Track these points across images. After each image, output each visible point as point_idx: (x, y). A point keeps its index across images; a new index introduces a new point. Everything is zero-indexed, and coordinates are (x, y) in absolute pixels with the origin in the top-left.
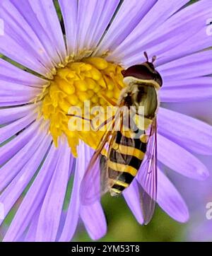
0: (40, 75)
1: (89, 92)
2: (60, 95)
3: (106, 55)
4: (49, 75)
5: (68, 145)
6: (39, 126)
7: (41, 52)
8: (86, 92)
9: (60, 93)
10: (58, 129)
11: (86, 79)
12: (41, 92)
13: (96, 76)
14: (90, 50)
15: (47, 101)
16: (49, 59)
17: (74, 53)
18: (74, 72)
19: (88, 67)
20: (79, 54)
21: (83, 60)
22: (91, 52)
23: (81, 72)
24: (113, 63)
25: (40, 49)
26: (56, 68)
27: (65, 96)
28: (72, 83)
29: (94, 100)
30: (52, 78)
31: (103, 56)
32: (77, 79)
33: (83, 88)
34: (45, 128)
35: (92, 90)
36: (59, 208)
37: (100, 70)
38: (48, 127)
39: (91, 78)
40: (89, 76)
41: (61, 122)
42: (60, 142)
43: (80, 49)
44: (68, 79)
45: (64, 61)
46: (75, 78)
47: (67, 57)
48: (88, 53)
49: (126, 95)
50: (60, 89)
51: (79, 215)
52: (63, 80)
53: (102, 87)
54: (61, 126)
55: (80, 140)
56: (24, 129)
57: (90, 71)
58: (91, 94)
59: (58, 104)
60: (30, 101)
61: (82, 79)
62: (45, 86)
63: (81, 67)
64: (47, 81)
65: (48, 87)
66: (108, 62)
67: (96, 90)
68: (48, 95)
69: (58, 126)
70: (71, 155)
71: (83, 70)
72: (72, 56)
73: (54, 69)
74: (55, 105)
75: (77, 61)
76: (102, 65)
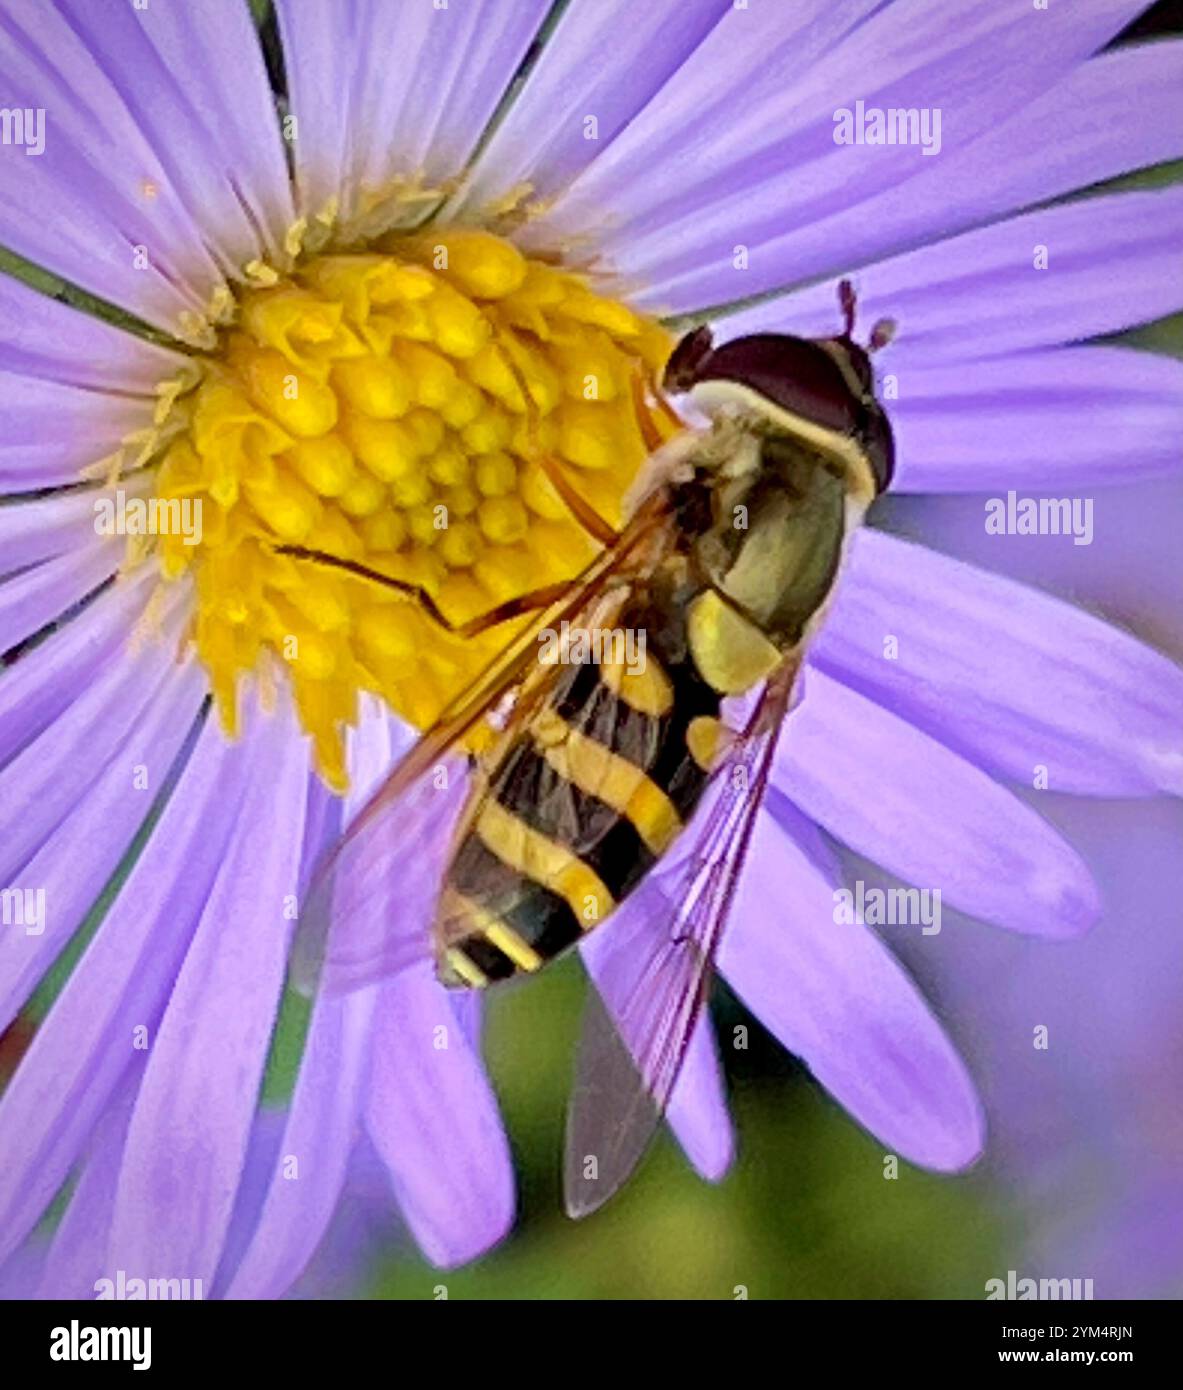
0: (138, 326)
1: (419, 423)
2: (250, 441)
3: (519, 213)
4: (190, 328)
5: (294, 722)
6: (135, 612)
7: (150, 193)
8: (403, 422)
9: (254, 426)
10: (239, 633)
11: (401, 349)
12: (147, 419)
13: (460, 332)
14: (426, 185)
15: (184, 474)
16: (195, 232)
17: (333, 203)
18: (335, 310)
19: (413, 284)
20: (366, 206)
21: (387, 244)
22: (434, 195)
23: (375, 310)
24: (554, 259)
25: (146, 178)
26: (234, 287)
27: (281, 442)
28: (321, 373)
29: (447, 470)
30: (210, 343)
31: (500, 225)
32: (352, 348)
33: (380, 397)
34: (167, 625)
35: (434, 413)
36: (242, 1075)
37: (480, 302)
38: (184, 622)
39: (431, 346)
40: (419, 331)
41: (256, 593)
42: (250, 708)
43: (372, 182)
44: (300, 345)
45: (281, 245)
46: (340, 340)
47: (296, 226)
48: (417, 206)
49: (687, 475)
50: (256, 407)
51: (361, 1122)
52: (271, 352)
53: (488, 397)
54: (258, 615)
55: (364, 697)
56: (50, 628)
57: (425, 303)
58: (429, 435)
59: (242, 491)
60: (84, 474)
61: (381, 347)
62: (169, 389)
63: (373, 284)
64: (182, 360)
65: (187, 397)
66: (532, 256)
67: (462, 412)
68: (186, 436)
69: (239, 616)
70: (314, 785)
71: (383, 296)
72: (326, 218)
73: (223, 293)
74: (225, 495)
75: (353, 250)
76: (496, 272)
